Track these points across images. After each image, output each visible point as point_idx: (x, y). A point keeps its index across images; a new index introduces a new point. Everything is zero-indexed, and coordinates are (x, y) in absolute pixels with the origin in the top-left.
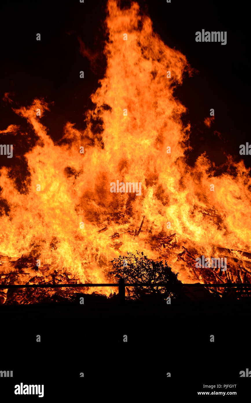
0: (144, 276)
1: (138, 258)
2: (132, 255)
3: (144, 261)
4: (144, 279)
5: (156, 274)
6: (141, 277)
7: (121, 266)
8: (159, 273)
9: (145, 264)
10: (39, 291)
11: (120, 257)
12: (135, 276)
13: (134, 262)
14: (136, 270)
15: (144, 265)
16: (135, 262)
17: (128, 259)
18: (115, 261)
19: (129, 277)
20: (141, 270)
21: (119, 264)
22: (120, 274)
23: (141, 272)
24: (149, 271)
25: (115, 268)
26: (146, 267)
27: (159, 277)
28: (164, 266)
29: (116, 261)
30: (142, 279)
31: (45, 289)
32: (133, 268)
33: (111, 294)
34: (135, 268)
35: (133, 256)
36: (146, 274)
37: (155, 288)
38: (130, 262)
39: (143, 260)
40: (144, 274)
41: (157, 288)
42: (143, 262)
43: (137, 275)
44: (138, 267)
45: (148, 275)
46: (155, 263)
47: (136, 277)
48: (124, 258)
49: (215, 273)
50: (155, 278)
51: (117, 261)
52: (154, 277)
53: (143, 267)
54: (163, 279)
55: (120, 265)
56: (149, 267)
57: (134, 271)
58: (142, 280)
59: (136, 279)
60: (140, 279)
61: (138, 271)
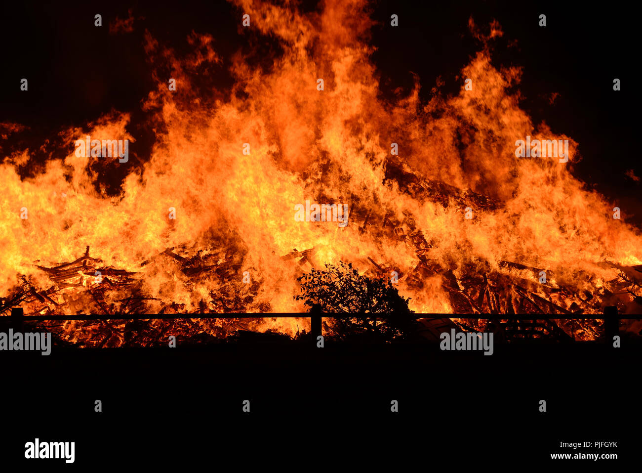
0: (352, 303)
1: (343, 273)
2: (333, 268)
3: (353, 279)
4: (352, 308)
5: (374, 300)
6: (347, 305)
7: (314, 287)
8: (378, 299)
9: (355, 283)
10: (178, 327)
11: (313, 271)
12: (338, 303)
13: (335, 280)
14: (340, 294)
15: (354, 285)
16: (338, 280)
17: (326, 274)
18: (304, 278)
19: (328, 305)
20: (347, 293)
21: (310, 283)
22: (312, 300)
23: (347, 296)
24: (361, 295)
25: (304, 289)
26: (357, 289)
27: (377, 306)
28: (386, 287)
29: (306, 278)
30: (349, 307)
31: (188, 324)
32: (335, 290)
33: (298, 333)
34: (338, 289)
35: (334, 270)
36: (356, 300)
37: (371, 323)
38: (329, 280)
39: (350, 277)
40: (353, 299)
41: (375, 323)
42: (351, 281)
43: (342, 302)
44: (343, 289)
45: (359, 301)
46: (371, 281)
47: (340, 305)
48: (319, 273)
49: (471, 299)
50: (370, 307)
51: (308, 277)
52: (370, 305)
53: (351, 288)
54: (384, 308)
55: (313, 285)
56: (361, 288)
57: (337, 296)
58: (349, 310)
59: (339, 308)
60: (345, 308)
61: (342, 295)
